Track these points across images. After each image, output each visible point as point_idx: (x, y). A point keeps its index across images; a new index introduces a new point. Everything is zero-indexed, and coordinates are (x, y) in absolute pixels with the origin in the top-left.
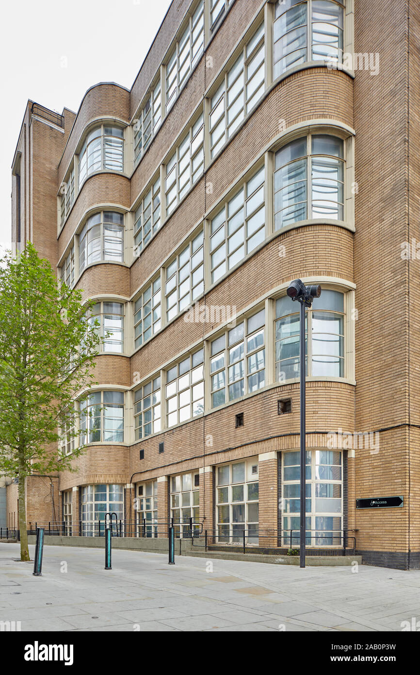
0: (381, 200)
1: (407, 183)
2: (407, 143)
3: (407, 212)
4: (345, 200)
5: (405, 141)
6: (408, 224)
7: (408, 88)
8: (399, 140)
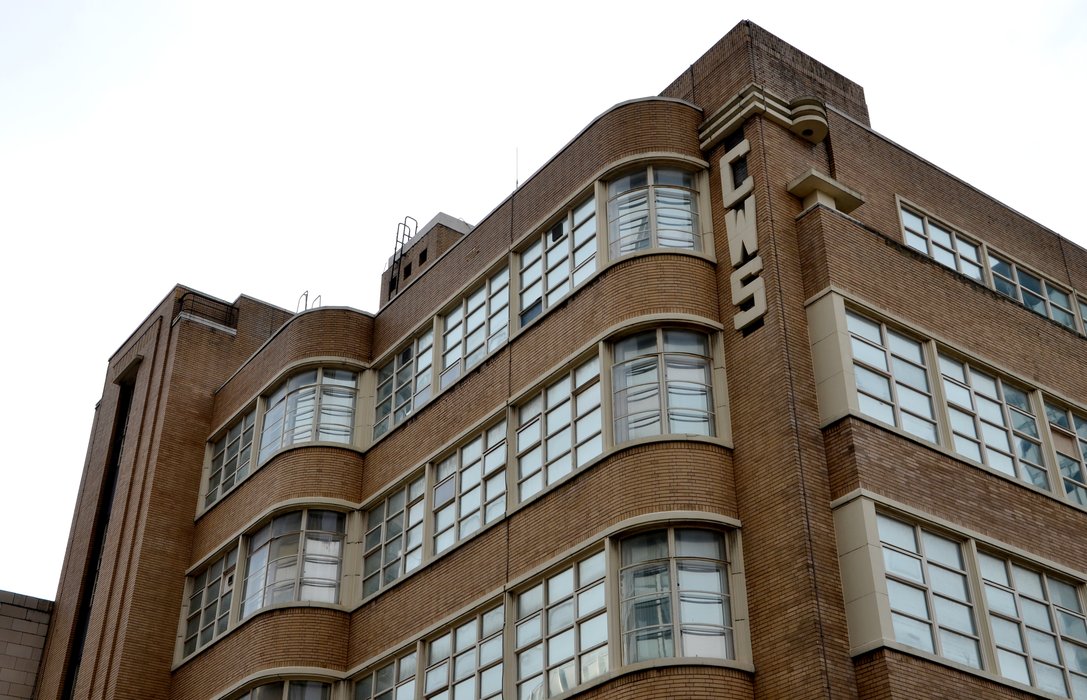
0: (786, 638)
1: (818, 626)
2: (811, 569)
3: (824, 669)
4: (734, 622)
5: (808, 566)
6: (828, 688)
7: (804, 495)
8: (800, 561)
